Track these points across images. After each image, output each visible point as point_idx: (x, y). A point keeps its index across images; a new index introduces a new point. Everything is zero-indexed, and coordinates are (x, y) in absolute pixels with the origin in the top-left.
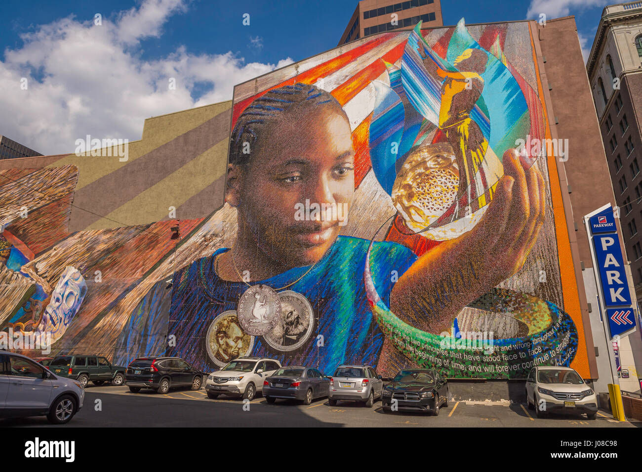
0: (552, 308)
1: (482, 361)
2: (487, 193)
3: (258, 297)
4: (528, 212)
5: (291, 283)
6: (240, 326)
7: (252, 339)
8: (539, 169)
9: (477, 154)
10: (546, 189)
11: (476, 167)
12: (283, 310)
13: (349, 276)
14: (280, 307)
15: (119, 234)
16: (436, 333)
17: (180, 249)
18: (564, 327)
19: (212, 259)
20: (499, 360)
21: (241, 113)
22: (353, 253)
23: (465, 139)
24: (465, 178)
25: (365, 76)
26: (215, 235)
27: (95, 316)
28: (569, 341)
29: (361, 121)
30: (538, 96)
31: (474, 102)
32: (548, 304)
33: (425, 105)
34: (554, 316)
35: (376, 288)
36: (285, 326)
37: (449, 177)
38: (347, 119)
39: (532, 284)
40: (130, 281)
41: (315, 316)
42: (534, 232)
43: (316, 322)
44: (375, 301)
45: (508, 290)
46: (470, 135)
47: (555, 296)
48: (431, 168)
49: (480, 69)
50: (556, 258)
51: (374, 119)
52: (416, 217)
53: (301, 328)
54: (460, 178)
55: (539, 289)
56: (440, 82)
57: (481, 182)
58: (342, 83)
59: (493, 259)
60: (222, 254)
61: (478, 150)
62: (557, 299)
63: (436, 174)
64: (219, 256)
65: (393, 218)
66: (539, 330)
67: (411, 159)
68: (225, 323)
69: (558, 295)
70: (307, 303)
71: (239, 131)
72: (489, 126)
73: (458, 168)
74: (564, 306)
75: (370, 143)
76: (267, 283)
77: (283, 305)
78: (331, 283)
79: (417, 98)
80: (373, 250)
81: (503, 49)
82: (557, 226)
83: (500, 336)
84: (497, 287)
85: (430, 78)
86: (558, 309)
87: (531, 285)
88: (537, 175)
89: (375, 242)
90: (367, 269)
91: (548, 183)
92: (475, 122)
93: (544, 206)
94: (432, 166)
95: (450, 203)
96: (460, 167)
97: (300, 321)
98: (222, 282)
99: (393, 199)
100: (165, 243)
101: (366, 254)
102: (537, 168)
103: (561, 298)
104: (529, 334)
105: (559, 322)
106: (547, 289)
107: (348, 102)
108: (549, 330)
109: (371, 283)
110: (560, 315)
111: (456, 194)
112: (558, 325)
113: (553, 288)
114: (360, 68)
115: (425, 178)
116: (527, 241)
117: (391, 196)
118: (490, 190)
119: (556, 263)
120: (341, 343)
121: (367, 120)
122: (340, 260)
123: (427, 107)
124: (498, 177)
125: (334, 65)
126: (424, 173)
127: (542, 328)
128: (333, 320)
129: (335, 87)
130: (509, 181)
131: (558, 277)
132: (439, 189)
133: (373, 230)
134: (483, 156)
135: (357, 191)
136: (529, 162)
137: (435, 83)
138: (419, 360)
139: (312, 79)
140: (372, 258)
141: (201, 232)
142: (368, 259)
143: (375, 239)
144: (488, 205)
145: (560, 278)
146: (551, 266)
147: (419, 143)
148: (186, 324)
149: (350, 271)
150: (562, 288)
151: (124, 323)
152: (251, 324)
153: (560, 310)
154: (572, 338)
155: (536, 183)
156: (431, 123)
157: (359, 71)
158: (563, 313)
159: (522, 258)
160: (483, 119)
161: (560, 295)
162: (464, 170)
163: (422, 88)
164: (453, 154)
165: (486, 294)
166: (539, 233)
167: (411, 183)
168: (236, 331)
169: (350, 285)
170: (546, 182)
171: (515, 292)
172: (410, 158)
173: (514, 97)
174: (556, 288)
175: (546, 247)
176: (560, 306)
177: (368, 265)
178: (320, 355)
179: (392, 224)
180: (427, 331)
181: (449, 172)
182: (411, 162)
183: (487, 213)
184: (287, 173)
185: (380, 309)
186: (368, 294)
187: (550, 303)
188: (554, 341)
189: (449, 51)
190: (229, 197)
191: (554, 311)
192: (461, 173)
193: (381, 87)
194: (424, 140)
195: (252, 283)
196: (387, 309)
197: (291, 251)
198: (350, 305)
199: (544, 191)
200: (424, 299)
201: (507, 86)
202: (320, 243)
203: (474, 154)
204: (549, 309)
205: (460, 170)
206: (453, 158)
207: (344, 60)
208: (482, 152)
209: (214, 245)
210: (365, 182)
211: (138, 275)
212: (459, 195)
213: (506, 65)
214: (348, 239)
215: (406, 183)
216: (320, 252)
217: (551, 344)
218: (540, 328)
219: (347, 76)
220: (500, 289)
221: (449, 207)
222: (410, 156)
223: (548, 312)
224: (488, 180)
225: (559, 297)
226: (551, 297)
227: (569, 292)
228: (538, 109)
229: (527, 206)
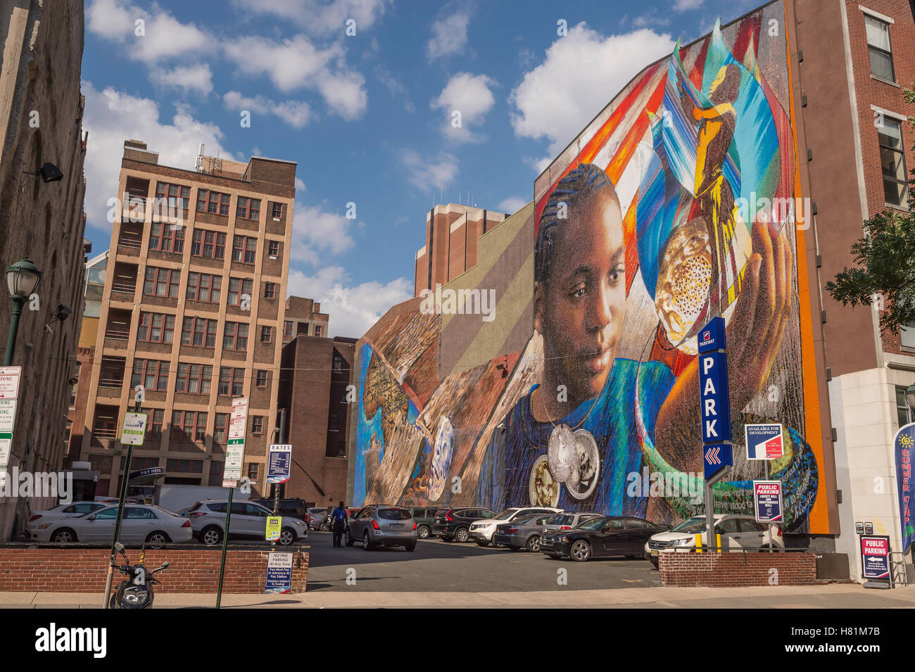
0: (794, 436)
1: (730, 509)
2: (736, 281)
3: (560, 438)
4: (774, 303)
5: (583, 420)
6: (550, 473)
9: (728, 227)
10: (793, 265)
11: (726, 246)
12: (578, 452)
13: (623, 408)
14: (576, 449)
15: (471, 376)
17: (508, 389)
18: (805, 462)
19: (529, 396)
20: (744, 508)
21: (541, 215)
22: (626, 379)
23: (717, 208)
24: (716, 265)
25: (632, 139)
26: (529, 370)
27: (461, 467)
28: (810, 482)
29: (629, 204)
30: (790, 122)
31: (726, 151)
32: (790, 432)
33: (683, 166)
34: (795, 448)
35: (644, 421)
36: (580, 470)
37: (702, 265)
38: (618, 203)
39: (775, 404)
40: (479, 428)
41: (600, 459)
42: (779, 331)
43: (601, 464)
45: (753, 416)
46: (722, 200)
47: (797, 421)
48: (688, 256)
49: (732, 98)
50: (800, 365)
51: (640, 198)
52: (675, 326)
53: (591, 472)
54: (712, 266)
55: (782, 412)
56: (696, 128)
57: (731, 267)
58: (614, 154)
59: (741, 374)
60: (535, 391)
61: (729, 221)
62: (799, 423)
63: (692, 264)
64: (533, 393)
65: (656, 330)
66: (781, 468)
67: (671, 248)
68: (540, 469)
69: (800, 418)
70: (594, 444)
71: (541, 240)
72: (740, 183)
73: (710, 252)
74: (805, 433)
75: (637, 232)
76: (566, 422)
77: (578, 446)
78: (611, 418)
79: (677, 160)
80: (641, 373)
81: (756, 56)
82: (803, 318)
83: (745, 476)
84: (743, 411)
85: (688, 124)
86: (799, 437)
87: (775, 406)
88: (785, 246)
89: (642, 363)
90: (637, 398)
91: (795, 256)
92: (727, 181)
93: (790, 292)
94: (689, 254)
95: (703, 302)
96: (712, 249)
97: (591, 464)
98: (536, 423)
99: (656, 305)
100: (499, 382)
101: (636, 379)
102: (785, 236)
103: (803, 423)
104: (773, 473)
105: (800, 455)
106: (790, 411)
107: (619, 177)
108: (790, 467)
109: (640, 415)
110: (801, 446)
111: (708, 288)
112: (798, 461)
113: (795, 410)
114: (628, 128)
115: (682, 270)
116: (772, 344)
117: (654, 301)
118: (739, 278)
119: (800, 374)
120: (620, 489)
121: (634, 202)
122: (617, 388)
123: (684, 168)
124: (746, 258)
125: (607, 130)
126: (681, 264)
127: (784, 465)
128: (613, 462)
129: (610, 159)
130: (756, 261)
131: (801, 393)
132: (693, 284)
133: (640, 349)
134: (734, 229)
136: (777, 229)
137: (691, 131)
138: (678, 507)
139: (589, 158)
140: (641, 384)
141: (520, 368)
142: (637, 385)
143: (642, 360)
144: (737, 299)
145: (803, 394)
146: (794, 378)
147: (677, 223)
148: (516, 471)
149: (624, 401)
150: (804, 408)
151: (478, 473)
153: (801, 439)
154: (813, 478)
155: (783, 258)
156: (688, 191)
157: (627, 133)
158: (804, 443)
159: (766, 370)
160: (734, 173)
161: (802, 418)
162: (716, 252)
163: (680, 141)
164: (706, 233)
165: (733, 422)
167: (670, 281)
168: (548, 480)
169: (624, 419)
170: (793, 255)
171: (759, 417)
173: (765, 131)
174: (799, 409)
175: (791, 352)
176: (802, 433)
177: (637, 390)
178: (605, 503)
179: (655, 338)
181: (703, 259)
182: (670, 252)
183: (735, 311)
184: (575, 286)
187: (793, 429)
188: (794, 482)
189: (704, 76)
190: (537, 324)
191: (795, 442)
192: (713, 258)
193: (645, 149)
194: (681, 217)
195: (556, 423)
196: (652, 446)
197: (581, 382)
198: (625, 443)
199: (791, 269)
200: (682, 432)
201: (759, 115)
202: (603, 367)
203: (724, 227)
204: (791, 438)
205: (712, 254)
206: (706, 238)
207: (615, 120)
208: (732, 223)
209: (529, 382)
210: (634, 286)
211: (484, 421)
212: (711, 291)
213: (759, 81)
214: (622, 361)
215: (666, 281)
216: (602, 379)
217: (791, 486)
218: (781, 464)
219: (618, 143)
220: (746, 414)
221: (702, 307)
222: (670, 243)
223: (790, 443)
224: (737, 264)
225: (801, 422)
226: (793, 422)
227: (811, 412)
228: (789, 142)
229: (773, 295)
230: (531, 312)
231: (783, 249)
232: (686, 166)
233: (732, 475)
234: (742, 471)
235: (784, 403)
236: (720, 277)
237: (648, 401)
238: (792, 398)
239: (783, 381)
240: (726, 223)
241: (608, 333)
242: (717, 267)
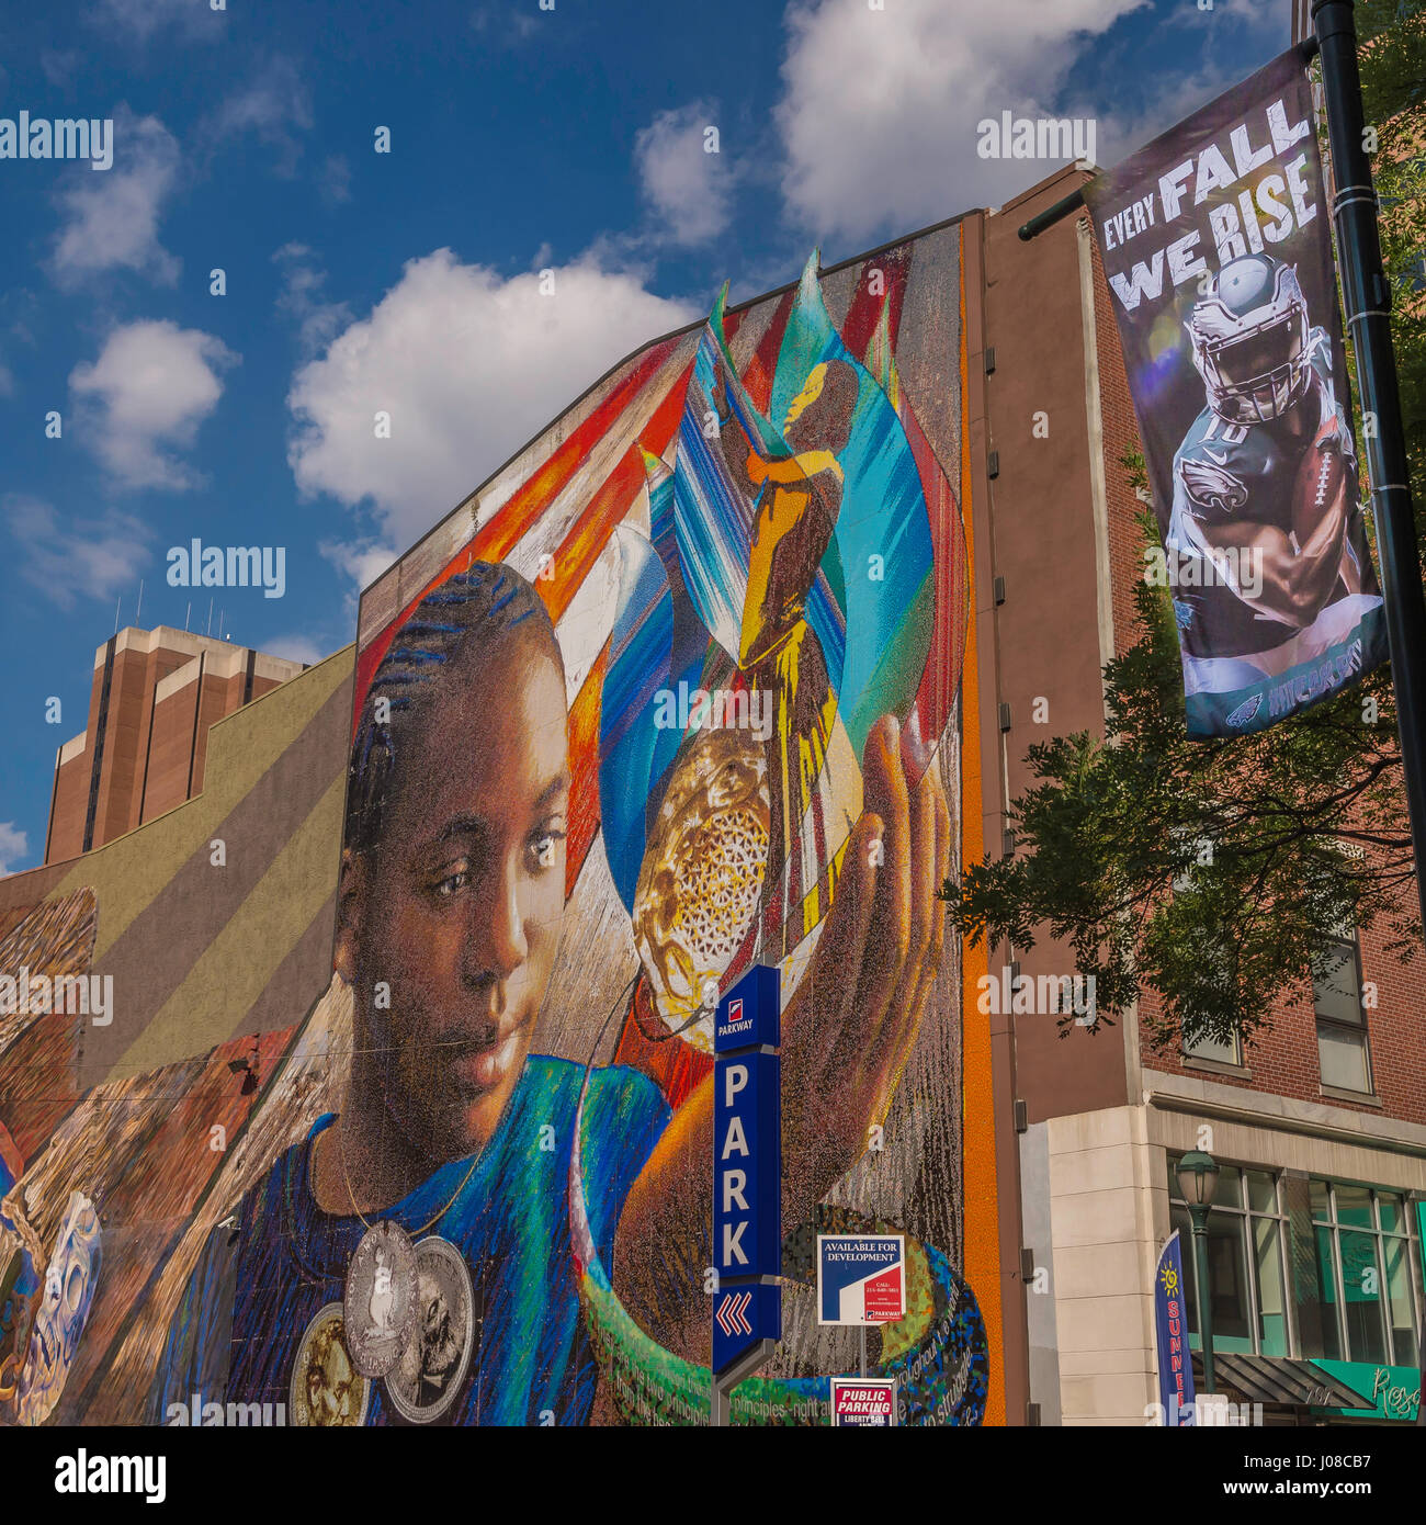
0: (938, 1268)
2: (823, 877)
3: (380, 1258)
4: (906, 938)
5: (439, 1211)
6: (346, 1350)
8: (943, 778)
9: (812, 745)
10: (952, 847)
11: (805, 791)
12: (422, 1296)
13: (541, 1184)
14: (416, 1289)
15: (161, 1086)
16: (695, 1359)
17: (255, 1124)
18: (960, 1333)
19: (308, 1143)
21: (371, 681)
22: (551, 1109)
23: (789, 701)
24: (781, 835)
25: (602, 511)
26: (314, 1076)
27: (113, 1334)
28: (969, 1383)
29: (586, 671)
30: (960, 509)
31: (816, 563)
32: (928, 1255)
33: (716, 590)
34: (939, 1297)
35: (590, 1218)
36: (423, 1345)
37: (748, 835)
38: (561, 667)
39: (899, 1185)
40: (171, 1226)
41: (477, 1315)
42: (915, 1007)
43: (477, 1327)
44: (584, 1259)
45: (846, 1212)
46: (801, 680)
47: (947, 1229)
48: (716, 810)
49: (836, 440)
50: (958, 1093)
51: (612, 658)
52: (678, 982)
53: (450, 1349)
54: (771, 837)
55: (914, 1205)
56: (751, 502)
57: (814, 844)
58: (557, 545)
59: (823, 1108)
60: (324, 1132)
61: (814, 731)
62: (950, 1235)
63: (724, 829)
64: (319, 1138)
65: (631, 990)
66: (904, 1346)
67: (678, 786)
68: (323, 1340)
69: (954, 1222)
71: (366, 741)
72: (843, 644)
74: (963, 1261)
75: (601, 742)
76: (396, 1216)
77: (422, 1281)
78: (510, 1208)
79: (702, 570)
80: (590, 1095)
81: (894, 349)
82: (968, 977)
83: (821, 1367)
84: (825, 1201)
85: (732, 490)
86: (949, 1269)
87: (897, 1190)
88: (936, 800)
89: (594, 1070)
90: (576, 1160)
91: (958, 828)
92: (815, 636)
94: (718, 803)
95: (746, 924)
96: (772, 797)
97: (453, 1330)
98: (321, 1217)
99: (634, 925)
100: (234, 1105)
101: (576, 1110)
102: (938, 778)
103: (959, 1234)
104: (882, 1360)
105: (950, 1316)
106: (930, 1204)
107: (566, 607)
108: (925, 1344)
109: (580, 1202)
110: (954, 1292)
111: (759, 891)
112: (945, 1327)
113: (942, 1200)
114: (596, 486)
115: (701, 843)
116: (898, 1038)
117: (631, 914)
118: (831, 871)
119: (957, 1112)
120: (519, 1397)
121: (597, 666)
123: (719, 596)
124: (850, 823)
125: (545, 486)
126: (699, 828)
127: (912, 1340)
128: (508, 1323)
129: (544, 561)
130: (870, 832)
131: (958, 1159)
132: (725, 879)
133: (592, 1034)
134: (824, 753)
136: (921, 758)
137: (740, 508)
139: (498, 548)
140: (586, 1124)
141: (291, 1071)
142: (579, 1126)
143: (595, 1061)
144: (824, 920)
145: (962, 1163)
146: (944, 1122)
148: (260, 1345)
149: (545, 1166)
150: (962, 1198)
151: (158, 1350)
152: (367, 1344)
153: (954, 1274)
154: (976, 1373)
155: (932, 829)
156: (724, 651)
157: (592, 496)
158: (960, 1285)
160: (832, 617)
161: (959, 1221)
162: (781, 804)
163: (713, 531)
164: (762, 756)
165: (801, 1227)
167: (672, 867)
168: (340, 1370)
169: (542, 1212)
170: (953, 824)
171: (861, 1218)
172: (675, 785)
173: (905, 525)
174: (951, 1199)
175: (939, 1058)
176: (956, 1258)
177: (577, 1137)
179: (629, 1008)
180: (678, 1352)
181: (751, 820)
182: (676, 796)
183: (818, 950)
184: (443, 867)
185: (596, 1289)
186: (574, 1237)
187: (935, 1250)
188: (935, 1383)
189: (777, 382)
190: (342, 956)
191: (941, 1280)
193: (632, 540)
195: (372, 1218)
197: (442, 1112)
198: (540, 1274)
199: (946, 857)
200: (678, 1250)
201: (894, 486)
202: (498, 1077)
203: (804, 744)
204: (932, 1272)
205: (772, 809)
206: (761, 768)
207: (566, 463)
209: (311, 1107)
210: (586, 875)
211: (186, 1210)
212: (764, 898)
213: (897, 408)
214: (545, 1064)
215: (661, 867)
216: (493, 1107)
217: (927, 1393)
218: (906, 1338)
219: (568, 519)
220: (830, 1208)
221: (742, 938)
222: (676, 775)
223: (929, 1284)
224: (829, 834)
225: (954, 1230)
226: (937, 1231)
227: (978, 1210)
228: (956, 557)
229: (905, 918)
230: (329, 925)
231: (932, 809)
232: (723, 591)
233: (793, 1362)
234: (814, 1352)
235: (918, 1182)
236: (788, 865)
237: (602, 1168)
238: (937, 1171)
239: (919, 1129)
240: (806, 736)
241: (518, 988)
242: (783, 841)
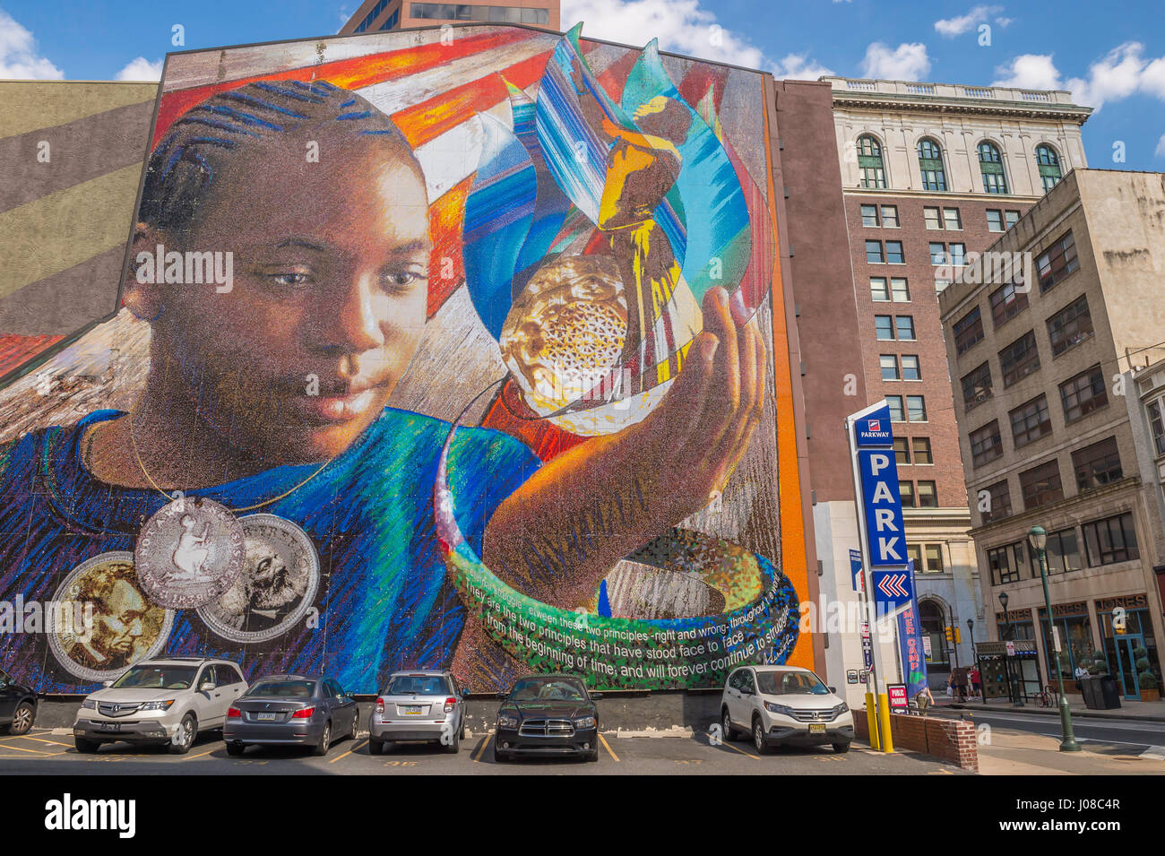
0: (764, 566)
1: (645, 659)
2: (672, 357)
3: (188, 523)
4: (737, 400)
5: (274, 497)
6: (139, 588)
7: (169, 616)
8: (760, 328)
9: (661, 286)
10: (768, 364)
11: (657, 309)
12: (249, 554)
13: (402, 491)
14: (242, 548)
16: (566, 607)
18: (780, 598)
19: (78, 430)
20: (675, 656)
21: (180, 115)
22: (414, 445)
23: (642, 257)
24: (638, 326)
25: (465, 99)
26: (90, 378)
28: (787, 623)
29: (450, 185)
30: (767, 205)
31: (663, 193)
32: (758, 558)
33: (577, 180)
34: (765, 580)
35: (457, 517)
36: (252, 590)
37: (609, 320)
38: (422, 176)
39: (735, 523)
41: (324, 567)
42: (744, 435)
43: (323, 581)
44: (452, 543)
45: (696, 533)
46: (652, 248)
47: (770, 546)
48: (579, 299)
49: (678, 137)
50: (775, 482)
51: (476, 186)
53: (288, 594)
54: (629, 326)
55: (746, 534)
56: (606, 144)
57: (665, 338)
58: (417, 102)
59: (675, 476)
60: (105, 423)
61: (663, 279)
62: (773, 551)
63: (586, 312)
64: (96, 427)
65: (499, 385)
66: (741, 604)
67: (543, 277)
68: (102, 579)
69: (775, 544)
70: (306, 542)
71: (170, 154)
72: (685, 241)
73: (625, 306)
74: (782, 563)
75: (464, 232)
76: (214, 496)
77: (249, 544)
78: (364, 503)
79: (562, 164)
80: (456, 442)
81: (717, 111)
82: (781, 428)
83: (677, 613)
84: (679, 526)
85: (590, 132)
86: (773, 568)
87: (734, 525)
88: (756, 338)
89: (461, 427)
90: (442, 480)
92: (662, 230)
93: (763, 392)
94: (581, 296)
95: (608, 368)
96: (629, 305)
97: (288, 579)
98: (99, 486)
99: (502, 348)
101: (440, 450)
102: (756, 327)
103: (778, 549)
104: (725, 611)
105: (774, 590)
106: (758, 534)
107: (425, 142)
108: (757, 603)
109: (447, 504)
110: (776, 578)
111: (619, 352)
112: (771, 596)
113: (767, 534)
114: (457, 82)
115: (565, 316)
116: (732, 449)
117: (498, 341)
118: (678, 354)
119: (775, 491)
120: (377, 626)
121: (462, 185)
122: (386, 457)
123: (579, 184)
124: (693, 334)
125: (402, 63)
126: (564, 306)
127: (747, 601)
128: (362, 578)
129: (401, 107)
130: (710, 343)
131: (777, 514)
132: (589, 339)
133: (458, 405)
134: (671, 292)
135: (430, 322)
137: (596, 143)
138: (532, 657)
139: (352, 80)
140: (453, 458)
141: (51, 369)
142: (445, 460)
143: (461, 422)
144: (673, 379)
145: (780, 516)
146: (766, 495)
147: (559, 248)
149: (405, 480)
150: (780, 533)
152: (169, 584)
153: (776, 570)
154: (792, 618)
155: (753, 351)
156: (585, 215)
157: (453, 87)
158: (780, 575)
159: (722, 477)
160: (675, 225)
161: (778, 544)
162: (637, 310)
164: (619, 280)
165: (659, 539)
166: (754, 438)
167: (538, 322)
168: (128, 602)
169: (403, 509)
170: (768, 353)
171: (707, 537)
172: (540, 274)
173: (728, 199)
174: (773, 533)
175: (762, 463)
176: (777, 562)
177: (442, 471)
178: (329, 650)
179: (497, 394)
180: (551, 603)
181: (611, 312)
182: (542, 283)
183: (670, 393)
184: (279, 265)
185: (462, 559)
186: (440, 528)
187: (762, 557)
188: (764, 623)
189: (626, 91)
190: (132, 298)
191: (767, 572)
192: (631, 317)
193: (494, 125)
194: (569, 244)
196: (476, 560)
198: (401, 549)
199: (764, 367)
200: (549, 543)
201: (720, 177)
202: (344, 419)
203: (655, 286)
204: (760, 568)
205: (629, 312)
206: (619, 287)
207: (426, 58)
208: (669, 285)
209: (84, 401)
210: (449, 310)
212: (624, 357)
213: (721, 140)
214: (405, 416)
215: (529, 319)
216: (343, 436)
217: (758, 628)
218: (743, 600)
219: (427, 91)
220: (683, 530)
222: (540, 271)
223: (758, 573)
224: (675, 335)
225: (775, 548)
226: (763, 547)
227: (790, 540)
228: (765, 226)
229: (736, 389)
231: (753, 340)
232: (582, 181)
233: (654, 610)
234: (671, 606)
235: (749, 523)
236: (644, 344)
237: (470, 489)
238: (762, 519)
239: (749, 496)
240: (658, 279)
242: (639, 329)
